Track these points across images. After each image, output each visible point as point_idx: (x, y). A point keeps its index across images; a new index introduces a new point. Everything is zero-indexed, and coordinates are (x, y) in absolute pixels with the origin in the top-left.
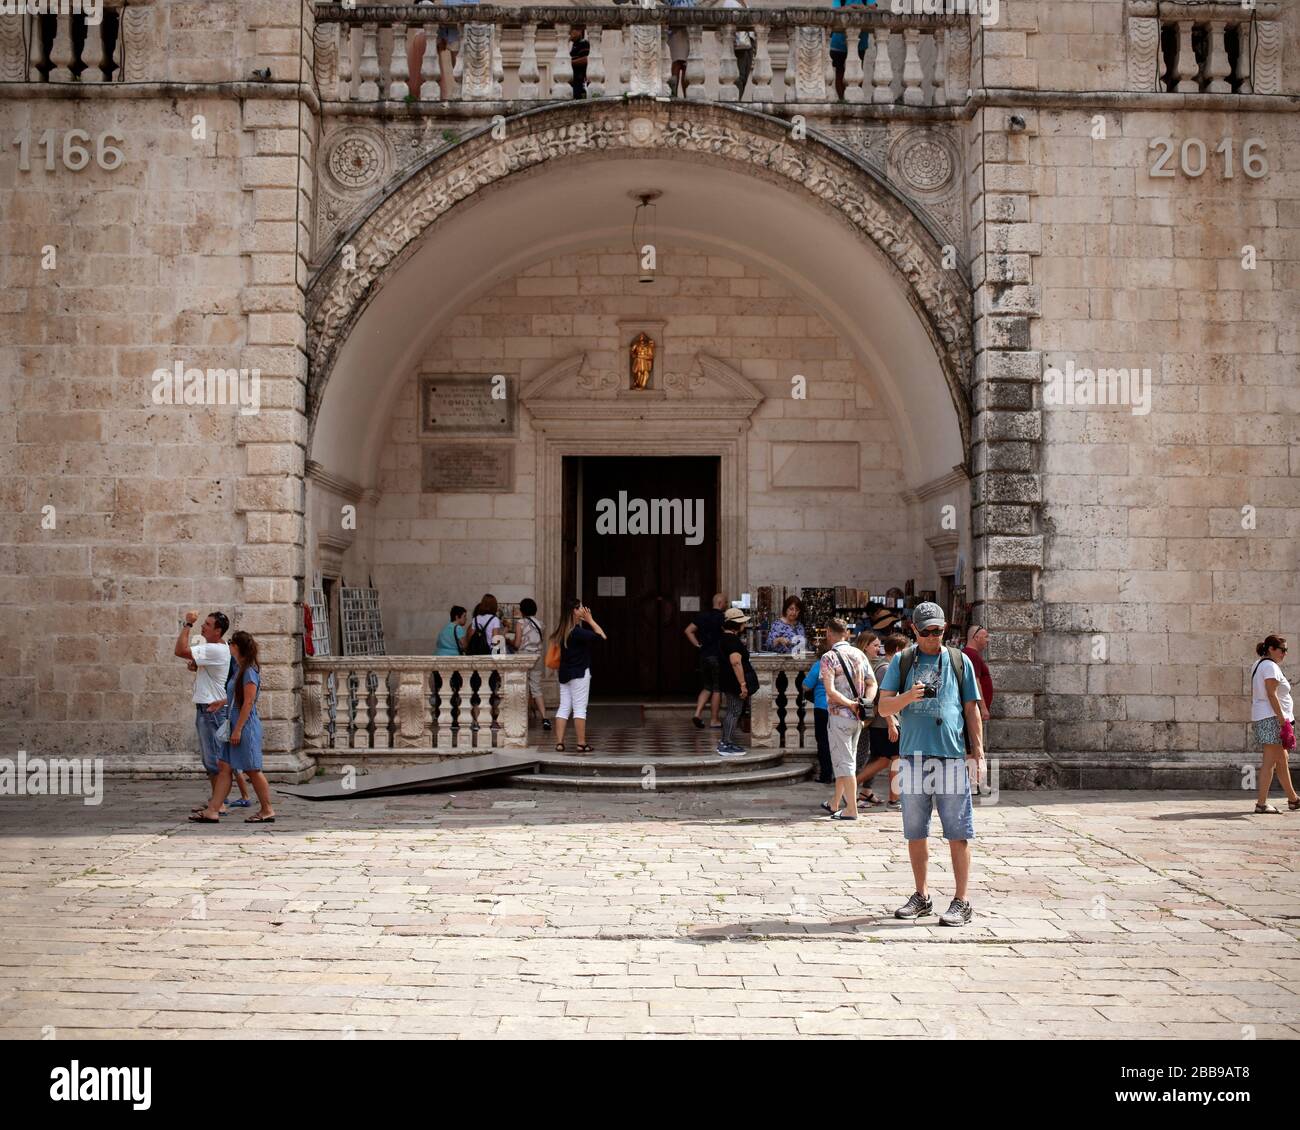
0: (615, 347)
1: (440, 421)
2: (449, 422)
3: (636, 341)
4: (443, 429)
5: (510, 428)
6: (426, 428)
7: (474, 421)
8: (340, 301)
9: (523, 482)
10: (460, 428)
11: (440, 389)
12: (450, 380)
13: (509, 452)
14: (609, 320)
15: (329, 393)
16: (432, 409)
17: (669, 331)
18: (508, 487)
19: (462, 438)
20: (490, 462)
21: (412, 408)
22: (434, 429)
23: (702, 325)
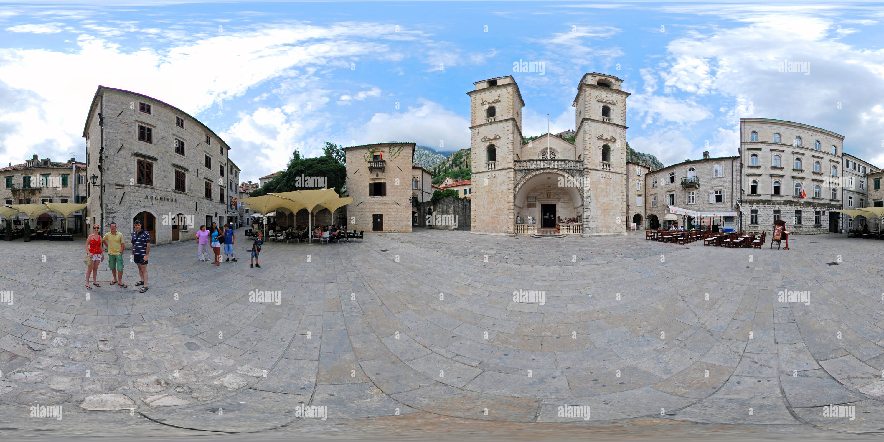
0: (546, 193)
3: (548, 193)
5: (536, 201)
7: (532, 201)
8: (518, 188)
9: (537, 207)
12: (530, 197)
13: (536, 204)
14: (545, 191)
15: (517, 198)
17: (551, 192)
18: (535, 207)
20: (533, 205)
21: (526, 200)
22: (528, 202)
23: (555, 191)
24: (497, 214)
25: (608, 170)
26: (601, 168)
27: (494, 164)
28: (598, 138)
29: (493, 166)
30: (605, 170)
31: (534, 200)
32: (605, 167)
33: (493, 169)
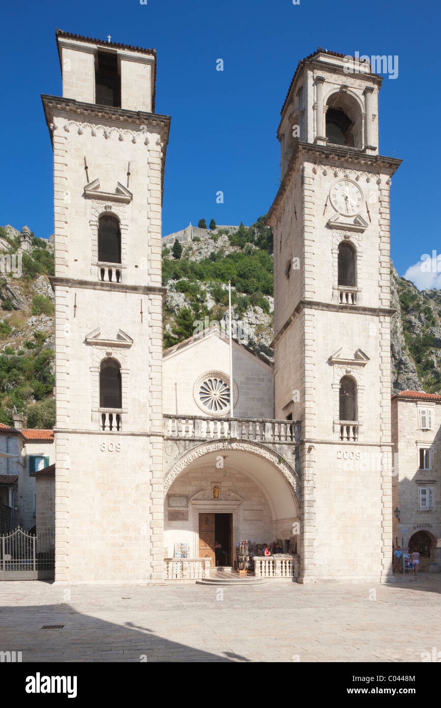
0: (210, 489)
1: (172, 505)
2: (174, 505)
3: (215, 487)
4: (173, 507)
5: (187, 507)
6: (169, 507)
7: (180, 505)
9: (190, 518)
10: (176, 507)
11: (172, 498)
12: (174, 496)
13: (187, 512)
14: (209, 483)
16: (170, 502)
17: (222, 485)
18: (187, 520)
19: (177, 509)
20: (183, 514)
21: (166, 503)
22: (171, 507)
23: (229, 484)
24: (125, 538)
25: (352, 440)
26: (336, 437)
27: (118, 418)
28: (331, 362)
29: (115, 423)
30: (345, 440)
31: (184, 503)
32: (345, 434)
33: (115, 429)
